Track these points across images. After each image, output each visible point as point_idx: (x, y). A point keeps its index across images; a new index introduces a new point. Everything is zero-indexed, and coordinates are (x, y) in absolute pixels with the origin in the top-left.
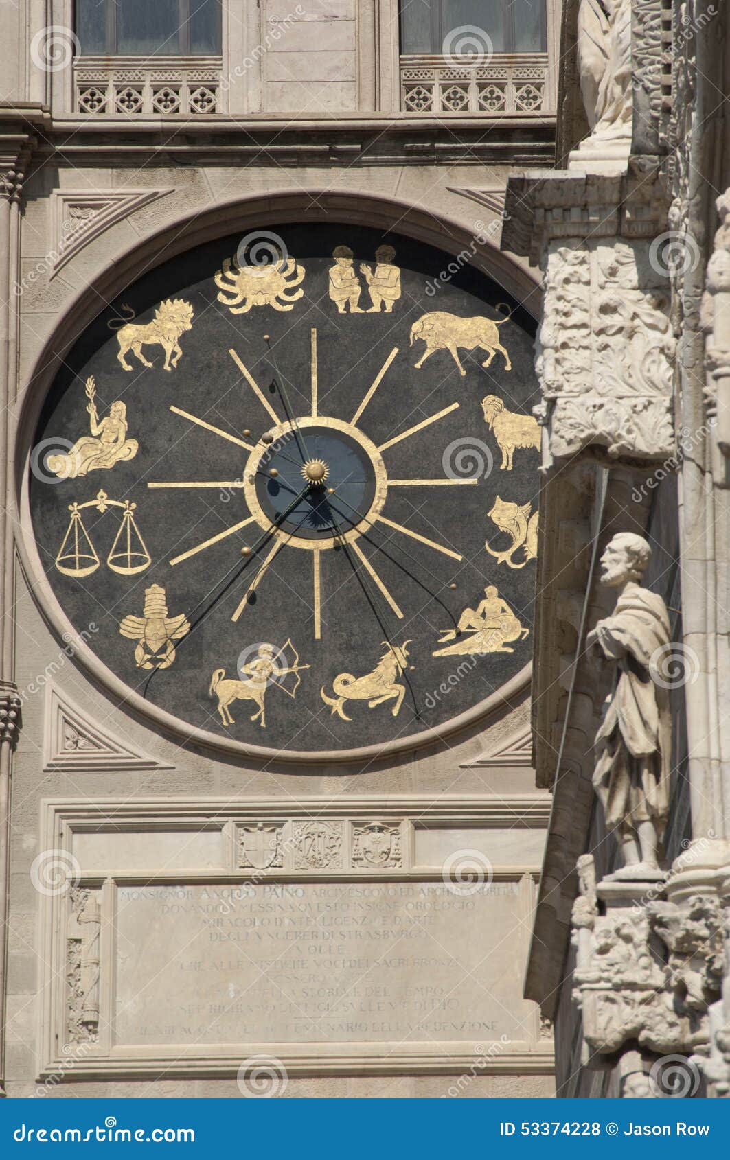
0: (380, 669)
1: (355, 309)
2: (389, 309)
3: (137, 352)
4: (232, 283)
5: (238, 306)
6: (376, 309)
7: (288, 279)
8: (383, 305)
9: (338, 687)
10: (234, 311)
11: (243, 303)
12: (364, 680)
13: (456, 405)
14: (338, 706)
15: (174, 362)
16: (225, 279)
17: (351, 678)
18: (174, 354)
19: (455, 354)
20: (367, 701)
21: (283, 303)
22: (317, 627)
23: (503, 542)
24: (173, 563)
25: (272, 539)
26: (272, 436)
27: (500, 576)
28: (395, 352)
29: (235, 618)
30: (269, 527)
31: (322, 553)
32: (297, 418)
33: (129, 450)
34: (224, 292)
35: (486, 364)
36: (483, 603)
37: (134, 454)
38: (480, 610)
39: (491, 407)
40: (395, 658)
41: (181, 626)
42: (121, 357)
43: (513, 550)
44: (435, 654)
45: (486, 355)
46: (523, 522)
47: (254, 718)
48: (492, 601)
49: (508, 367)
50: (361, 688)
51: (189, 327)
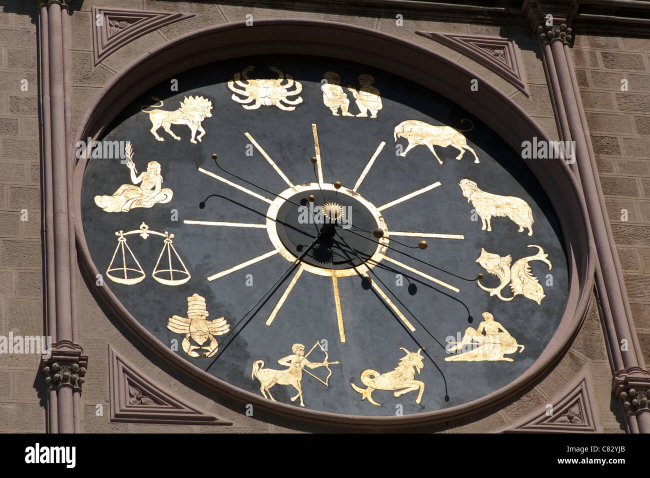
0: (400, 368)
1: (346, 113)
2: (374, 115)
3: (167, 129)
4: (244, 89)
5: (249, 104)
6: (363, 114)
7: (289, 90)
8: (369, 112)
9: (365, 379)
10: (246, 107)
11: (254, 102)
12: (388, 375)
13: (438, 184)
14: (367, 394)
15: (199, 138)
16: (236, 86)
17: (376, 374)
18: (198, 133)
19: (432, 150)
20: (392, 392)
21: (287, 105)
22: (342, 333)
23: (493, 281)
24: (210, 279)
25: (296, 267)
26: (288, 194)
27: (493, 305)
28: (383, 144)
29: (269, 322)
30: (291, 259)
31: (340, 279)
32: (308, 184)
33: (166, 196)
34: (237, 95)
35: (459, 158)
36: (482, 325)
37: (169, 199)
38: (481, 329)
39: (468, 187)
40: (413, 360)
41: (221, 326)
42: (153, 131)
43: (501, 287)
44: (447, 359)
45: (459, 152)
46: (507, 268)
47: (293, 399)
48: (489, 323)
49: (477, 161)
50: (384, 381)
51: (210, 115)
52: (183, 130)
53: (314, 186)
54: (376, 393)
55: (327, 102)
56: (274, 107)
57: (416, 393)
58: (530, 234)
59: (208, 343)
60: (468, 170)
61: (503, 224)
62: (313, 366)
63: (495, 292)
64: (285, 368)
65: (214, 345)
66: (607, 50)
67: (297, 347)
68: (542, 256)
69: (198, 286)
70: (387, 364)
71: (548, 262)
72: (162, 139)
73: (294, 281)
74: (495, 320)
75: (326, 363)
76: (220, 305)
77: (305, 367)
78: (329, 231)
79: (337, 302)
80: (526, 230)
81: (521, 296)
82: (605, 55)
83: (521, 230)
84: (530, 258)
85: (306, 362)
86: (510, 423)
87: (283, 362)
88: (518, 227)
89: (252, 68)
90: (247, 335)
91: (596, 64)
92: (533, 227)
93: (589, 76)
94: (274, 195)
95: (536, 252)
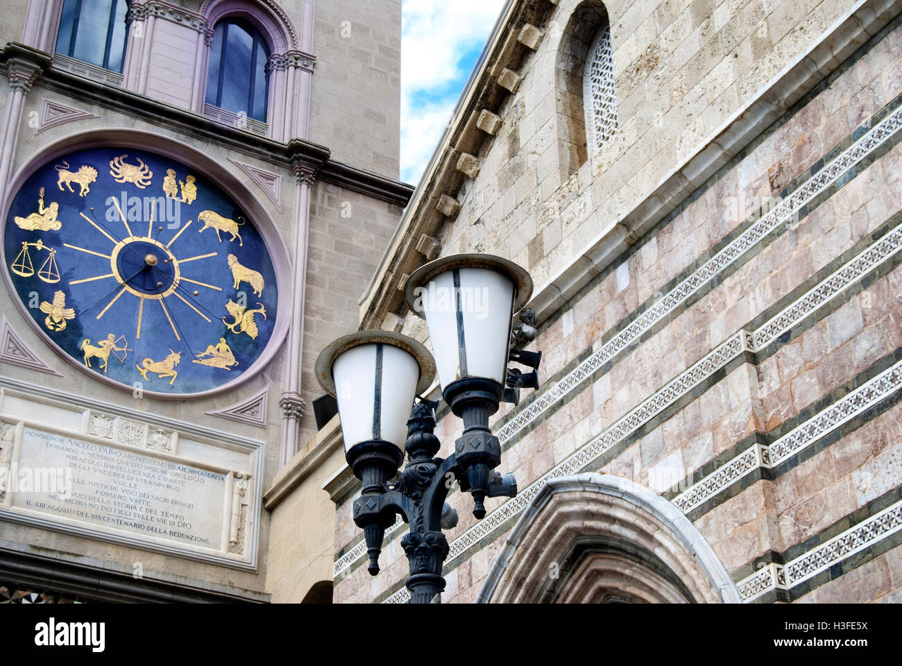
0: (166, 361)
1: (174, 197)
2: (190, 203)
3: (68, 184)
4: (118, 168)
5: (119, 179)
6: (184, 200)
7: (144, 175)
8: (187, 200)
9: (145, 364)
10: (117, 180)
11: (122, 178)
12: (158, 364)
13: (216, 254)
14: (144, 372)
15: (85, 193)
16: (114, 165)
17: (152, 362)
18: (85, 190)
19: (218, 232)
21: (141, 184)
22: (138, 333)
23: (231, 319)
24: (71, 283)
25: (122, 287)
26: (128, 241)
27: (227, 334)
28: (191, 222)
29: (98, 317)
30: (120, 281)
31: (145, 300)
32: (141, 237)
33: (56, 226)
34: (114, 171)
35: (231, 240)
36: (219, 345)
37: (59, 228)
38: (217, 347)
39: (232, 260)
40: (174, 358)
41: (71, 314)
42: (59, 183)
43: (235, 324)
44: (194, 361)
45: (232, 236)
46: (241, 313)
47: (101, 367)
48: (223, 345)
49: (241, 245)
50: (156, 367)
51: (95, 181)
52: (76, 186)
53: (144, 239)
54: (149, 373)
55: (165, 188)
56: (133, 184)
57: (171, 378)
58: (260, 296)
59: (60, 322)
60: (235, 249)
61: (245, 286)
62: (117, 349)
63: (231, 327)
64: (101, 347)
65: (64, 325)
66: (331, 195)
67: (110, 336)
68: (262, 311)
69: (63, 286)
70: (158, 357)
71: (265, 315)
72: (63, 189)
73: (119, 295)
74: (227, 343)
75: (125, 349)
76: (73, 301)
77: (113, 349)
78: (147, 270)
79: (140, 314)
80: (258, 293)
81: (244, 333)
82: (330, 198)
83: (255, 293)
84: (255, 311)
85: (114, 346)
86: (219, 409)
87: (101, 343)
88: (254, 290)
89: (126, 156)
90: (85, 323)
91: (323, 202)
92: (262, 292)
93: (317, 208)
94: (119, 240)
95: (259, 307)
